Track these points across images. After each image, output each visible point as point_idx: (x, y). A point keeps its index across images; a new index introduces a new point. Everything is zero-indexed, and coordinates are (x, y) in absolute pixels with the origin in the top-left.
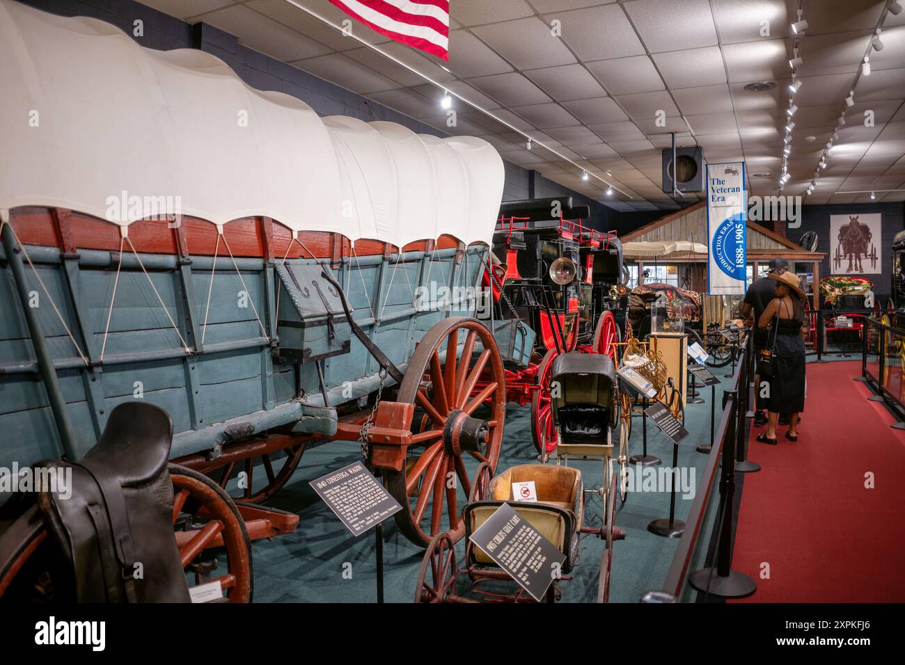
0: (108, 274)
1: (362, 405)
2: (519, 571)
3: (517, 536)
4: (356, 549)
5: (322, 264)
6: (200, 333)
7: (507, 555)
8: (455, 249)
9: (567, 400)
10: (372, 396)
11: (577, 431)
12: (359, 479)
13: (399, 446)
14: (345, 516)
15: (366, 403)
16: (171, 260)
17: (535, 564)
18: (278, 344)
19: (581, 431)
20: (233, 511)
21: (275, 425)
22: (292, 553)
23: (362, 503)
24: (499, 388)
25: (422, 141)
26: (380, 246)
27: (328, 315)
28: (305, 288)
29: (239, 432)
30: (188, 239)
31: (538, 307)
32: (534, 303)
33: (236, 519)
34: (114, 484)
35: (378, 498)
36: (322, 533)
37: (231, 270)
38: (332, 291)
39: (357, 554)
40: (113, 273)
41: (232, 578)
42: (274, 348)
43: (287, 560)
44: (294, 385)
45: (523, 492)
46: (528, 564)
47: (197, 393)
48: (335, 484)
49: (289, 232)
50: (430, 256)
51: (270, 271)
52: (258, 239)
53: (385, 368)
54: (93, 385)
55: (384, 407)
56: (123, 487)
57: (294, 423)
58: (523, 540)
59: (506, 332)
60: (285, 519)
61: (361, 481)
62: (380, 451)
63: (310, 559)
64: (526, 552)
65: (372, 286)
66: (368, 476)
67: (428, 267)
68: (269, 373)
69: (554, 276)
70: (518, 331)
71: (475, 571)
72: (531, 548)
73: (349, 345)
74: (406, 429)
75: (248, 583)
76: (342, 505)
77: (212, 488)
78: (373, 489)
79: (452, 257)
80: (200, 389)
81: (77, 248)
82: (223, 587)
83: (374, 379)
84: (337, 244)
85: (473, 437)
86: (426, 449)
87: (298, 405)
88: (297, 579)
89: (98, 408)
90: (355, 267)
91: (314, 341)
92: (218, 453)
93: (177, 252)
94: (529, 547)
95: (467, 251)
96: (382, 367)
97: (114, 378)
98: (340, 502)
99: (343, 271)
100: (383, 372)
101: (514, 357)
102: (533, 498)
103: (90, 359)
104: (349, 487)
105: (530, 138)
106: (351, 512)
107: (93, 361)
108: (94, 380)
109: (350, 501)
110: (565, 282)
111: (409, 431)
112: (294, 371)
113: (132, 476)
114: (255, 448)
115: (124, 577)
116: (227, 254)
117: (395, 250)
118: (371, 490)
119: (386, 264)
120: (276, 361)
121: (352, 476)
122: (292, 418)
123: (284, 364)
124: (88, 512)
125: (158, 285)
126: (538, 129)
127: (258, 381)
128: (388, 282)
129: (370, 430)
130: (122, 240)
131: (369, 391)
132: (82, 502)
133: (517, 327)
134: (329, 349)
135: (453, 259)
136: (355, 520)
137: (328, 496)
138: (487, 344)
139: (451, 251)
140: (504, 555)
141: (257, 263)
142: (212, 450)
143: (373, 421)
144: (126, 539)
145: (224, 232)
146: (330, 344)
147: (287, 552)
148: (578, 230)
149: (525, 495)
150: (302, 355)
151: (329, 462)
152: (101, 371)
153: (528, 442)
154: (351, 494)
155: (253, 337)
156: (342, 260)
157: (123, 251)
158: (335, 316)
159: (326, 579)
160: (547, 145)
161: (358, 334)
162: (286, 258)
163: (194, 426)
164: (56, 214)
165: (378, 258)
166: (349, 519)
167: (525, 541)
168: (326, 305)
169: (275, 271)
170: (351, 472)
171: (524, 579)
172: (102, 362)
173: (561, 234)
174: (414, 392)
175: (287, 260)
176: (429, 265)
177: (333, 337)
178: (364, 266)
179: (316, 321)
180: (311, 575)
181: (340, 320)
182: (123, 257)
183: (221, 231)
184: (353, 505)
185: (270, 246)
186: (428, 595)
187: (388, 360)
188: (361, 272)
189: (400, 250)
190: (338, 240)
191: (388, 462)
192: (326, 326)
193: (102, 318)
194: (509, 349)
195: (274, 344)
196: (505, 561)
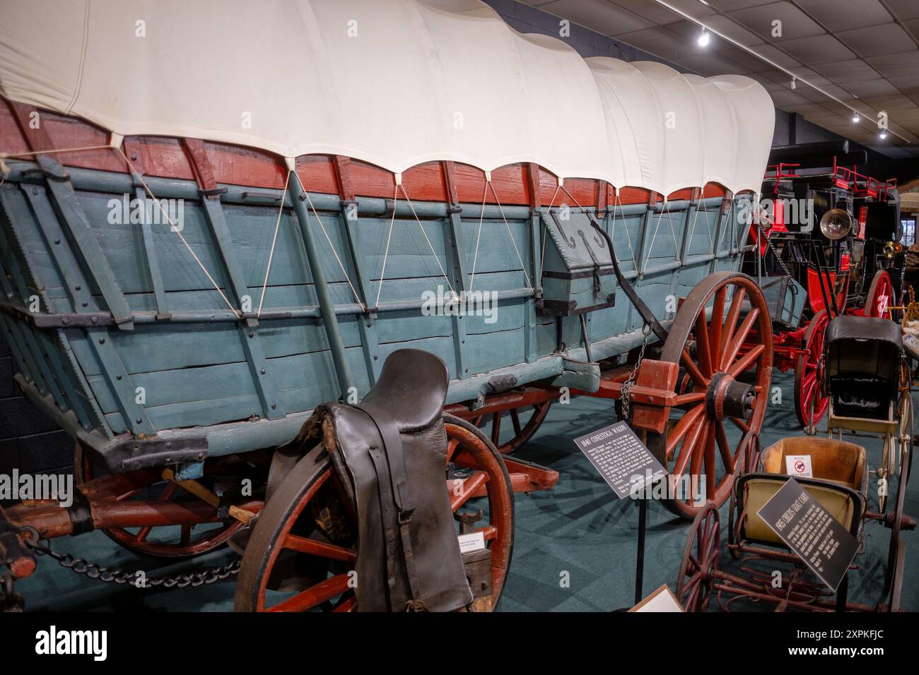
0: (382, 221)
1: (622, 362)
2: (811, 554)
3: (806, 516)
4: (606, 510)
5: (587, 212)
6: (469, 281)
7: (798, 536)
8: (722, 198)
9: (841, 368)
10: (634, 354)
11: (852, 403)
12: (624, 439)
13: (663, 407)
14: (610, 477)
15: (626, 360)
16: (441, 208)
17: (827, 548)
18: (542, 295)
19: (856, 403)
20: (499, 464)
21: (535, 378)
22: (540, 508)
23: (627, 465)
24: (766, 351)
25: (687, 81)
26: (645, 194)
27: (594, 266)
28: (572, 238)
29: (502, 384)
30: (458, 186)
31: (806, 264)
32: (801, 259)
33: (502, 472)
34: (393, 428)
35: (643, 461)
36: (570, 490)
37: (499, 219)
38: (597, 241)
39: (606, 515)
40: (389, 220)
41: (494, 530)
42: (538, 299)
43: (535, 515)
44: (556, 340)
45: (797, 466)
46: (820, 548)
47: (463, 342)
48: (599, 443)
49: (554, 179)
50: (696, 205)
51: (536, 220)
52: (524, 185)
53: (649, 324)
54: (368, 331)
55: (646, 366)
56: (401, 433)
57: (554, 378)
58: (813, 520)
59: (776, 288)
60: (545, 475)
61: (626, 442)
62: (641, 411)
63: (559, 516)
64: (817, 534)
65: (636, 237)
66: (632, 437)
67: (693, 217)
68: (532, 325)
69: (825, 229)
70: (788, 289)
71: (745, 547)
72: (823, 531)
73: (614, 299)
74: (670, 389)
75: (509, 536)
76: (606, 466)
77: (480, 438)
78: (638, 451)
79: (717, 207)
80: (467, 338)
81: (356, 195)
82: (486, 538)
83: (637, 335)
84: (602, 192)
85: (739, 403)
86: (687, 412)
87: (559, 359)
88: (546, 535)
89: (372, 353)
90: (619, 217)
91: (580, 293)
92: (481, 404)
93: (447, 199)
94: (820, 529)
95: (735, 200)
96: (646, 322)
97: (387, 325)
98: (605, 462)
99: (607, 221)
100: (647, 328)
101: (783, 318)
102: (808, 473)
103: (366, 306)
104: (613, 447)
105: (795, 77)
106: (615, 473)
107: (370, 307)
108: (369, 326)
109: (615, 462)
110: (838, 236)
111: (673, 392)
112: (555, 324)
113: (410, 423)
114: (512, 400)
115: (400, 522)
116: (494, 202)
117: (660, 199)
118: (636, 452)
119: (651, 213)
120: (539, 312)
121: (616, 436)
122: (553, 372)
123: (547, 316)
124: (370, 455)
125: (429, 232)
126: (805, 66)
127: (521, 333)
128: (652, 233)
129: (632, 389)
130: (397, 188)
131: (629, 348)
132: (365, 445)
133: (787, 285)
134: (594, 302)
135: (719, 209)
136: (620, 481)
137: (592, 455)
138: (755, 302)
139: (717, 200)
140: (794, 536)
141: (523, 211)
142: (476, 400)
143: (635, 380)
144: (403, 483)
145: (492, 179)
146: (595, 296)
147: (535, 507)
148: (852, 178)
149: (800, 470)
150: (568, 307)
151: (574, 419)
152: (376, 317)
153: (786, 411)
154: (616, 455)
155: (517, 288)
156: (607, 208)
157: (397, 199)
158: (601, 268)
159: (576, 538)
160: (814, 84)
161: (625, 287)
162: (552, 206)
163: (459, 375)
164: (337, 161)
165: (642, 207)
166: (613, 480)
167: (816, 522)
168: (592, 256)
169: (541, 220)
170: (615, 431)
171: (817, 564)
172: (377, 309)
173: (835, 182)
174: (679, 351)
175: (553, 209)
176: (695, 215)
177: (599, 290)
178: (628, 216)
179: (581, 273)
180: (558, 532)
181: (606, 272)
182: (397, 205)
183: (489, 178)
184: (618, 467)
185: (536, 193)
186: (692, 567)
187: (653, 315)
188: (625, 222)
189: (666, 199)
190: (603, 187)
191: (649, 423)
192: (592, 278)
193: (377, 266)
194: (778, 310)
195: (539, 296)
196: (796, 543)
